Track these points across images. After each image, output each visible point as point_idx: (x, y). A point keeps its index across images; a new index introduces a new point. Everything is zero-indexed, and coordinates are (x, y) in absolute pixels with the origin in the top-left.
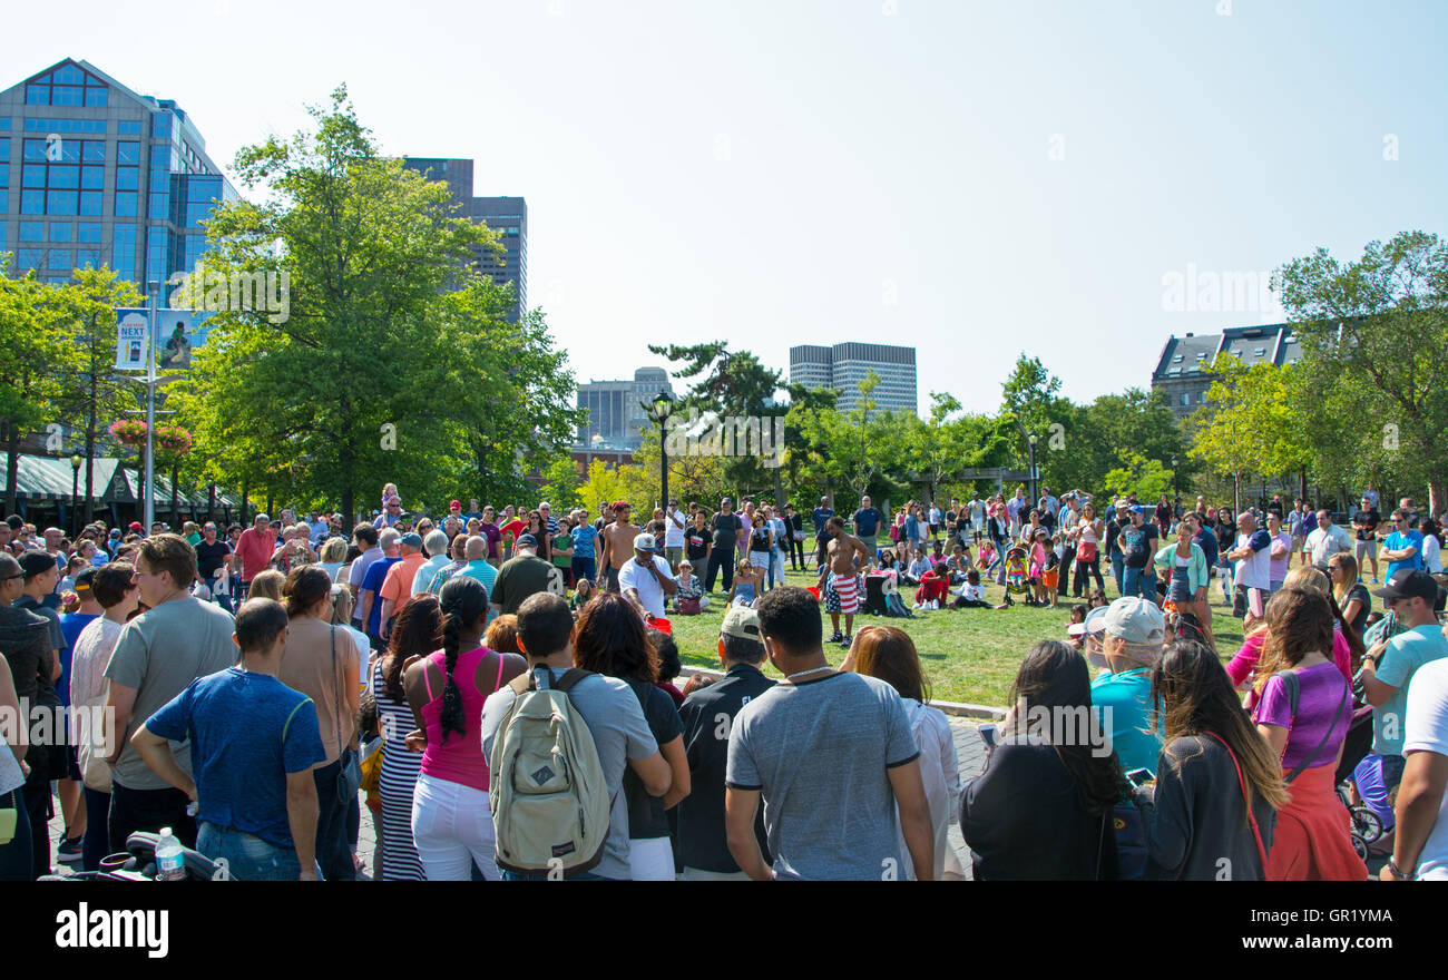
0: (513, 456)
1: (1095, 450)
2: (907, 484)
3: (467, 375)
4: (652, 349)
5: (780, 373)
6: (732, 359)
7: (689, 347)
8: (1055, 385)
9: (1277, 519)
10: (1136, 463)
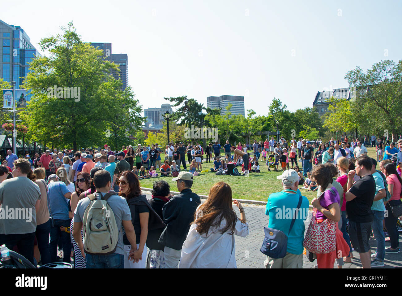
0: (124, 131)
1: (296, 125)
2: (241, 137)
3: (110, 107)
4: (165, 98)
5: (203, 105)
6: (189, 101)
7: (176, 97)
8: (285, 107)
9: (345, 144)
10: (308, 129)
